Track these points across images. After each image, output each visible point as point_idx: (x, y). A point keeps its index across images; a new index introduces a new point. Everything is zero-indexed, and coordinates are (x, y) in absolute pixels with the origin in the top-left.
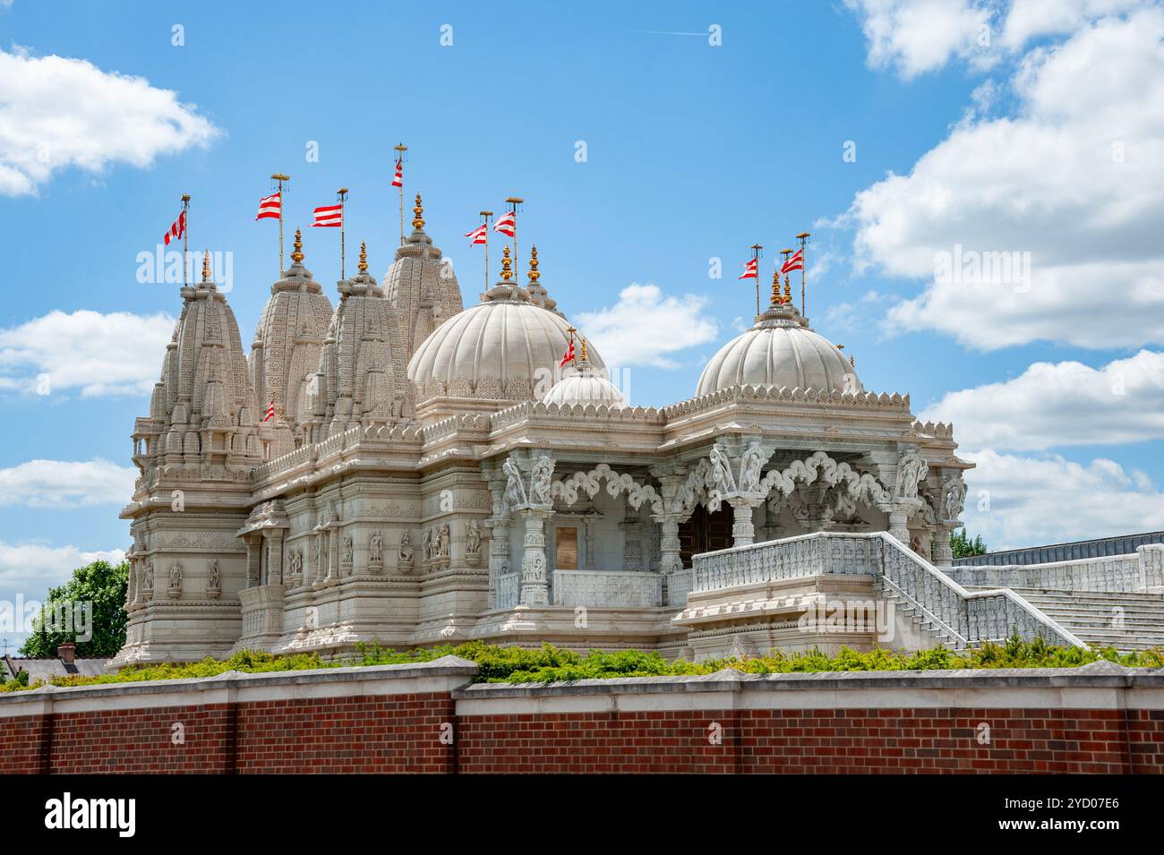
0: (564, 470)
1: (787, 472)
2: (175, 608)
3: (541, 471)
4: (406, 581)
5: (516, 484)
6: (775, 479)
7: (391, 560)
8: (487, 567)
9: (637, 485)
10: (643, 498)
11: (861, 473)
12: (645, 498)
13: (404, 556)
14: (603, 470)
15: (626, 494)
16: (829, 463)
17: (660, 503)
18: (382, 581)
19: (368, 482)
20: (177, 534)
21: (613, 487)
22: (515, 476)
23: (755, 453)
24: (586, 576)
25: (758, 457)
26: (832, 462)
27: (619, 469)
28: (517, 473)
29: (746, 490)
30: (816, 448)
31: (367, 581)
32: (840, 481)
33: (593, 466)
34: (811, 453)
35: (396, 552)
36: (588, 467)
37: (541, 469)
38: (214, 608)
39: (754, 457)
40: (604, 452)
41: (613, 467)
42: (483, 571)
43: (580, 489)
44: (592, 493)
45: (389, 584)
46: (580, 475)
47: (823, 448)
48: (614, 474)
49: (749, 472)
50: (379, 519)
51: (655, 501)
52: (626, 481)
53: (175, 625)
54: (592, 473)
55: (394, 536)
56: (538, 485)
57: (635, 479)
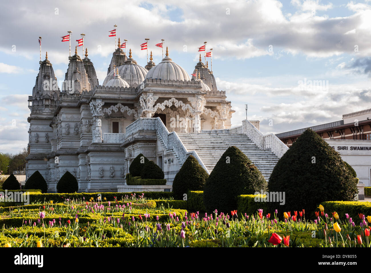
0: (107, 105)
1: (163, 104)
2: (37, 145)
3: (98, 105)
4: (76, 137)
5: (92, 109)
6: (159, 105)
7: (72, 131)
8: (92, 133)
9: (130, 109)
10: (131, 113)
11: (186, 104)
12: (132, 113)
13: (75, 130)
14: (119, 105)
15: (126, 111)
16: (175, 101)
17: (136, 114)
18: (69, 137)
19: (64, 110)
20: (37, 126)
21: (122, 110)
22: (92, 107)
23: (151, 98)
24: (113, 134)
25: (152, 99)
26: (177, 101)
27: (124, 105)
28: (92, 106)
29: (148, 109)
30: (172, 97)
31: (65, 137)
32: (179, 106)
33: (116, 104)
34: (170, 98)
35: (73, 129)
36: (115, 104)
37: (98, 104)
38: (47, 145)
39: (150, 99)
40: (119, 100)
41: (122, 104)
42: (90, 134)
43: (112, 110)
44: (116, 111)
45: (71, 138)
46: (112, 106)
47: (174, 97)
48: (123, 106)
49: (149, 104)
50: (68, 120)
51: (135, 114)
52: (127, 108)
53: (37, 149)
54: (116, 106)
55: (73, 125)
56: (98, 109)
57: (129, 107)
